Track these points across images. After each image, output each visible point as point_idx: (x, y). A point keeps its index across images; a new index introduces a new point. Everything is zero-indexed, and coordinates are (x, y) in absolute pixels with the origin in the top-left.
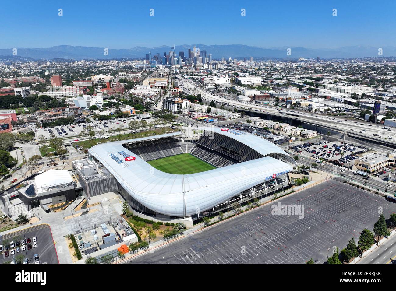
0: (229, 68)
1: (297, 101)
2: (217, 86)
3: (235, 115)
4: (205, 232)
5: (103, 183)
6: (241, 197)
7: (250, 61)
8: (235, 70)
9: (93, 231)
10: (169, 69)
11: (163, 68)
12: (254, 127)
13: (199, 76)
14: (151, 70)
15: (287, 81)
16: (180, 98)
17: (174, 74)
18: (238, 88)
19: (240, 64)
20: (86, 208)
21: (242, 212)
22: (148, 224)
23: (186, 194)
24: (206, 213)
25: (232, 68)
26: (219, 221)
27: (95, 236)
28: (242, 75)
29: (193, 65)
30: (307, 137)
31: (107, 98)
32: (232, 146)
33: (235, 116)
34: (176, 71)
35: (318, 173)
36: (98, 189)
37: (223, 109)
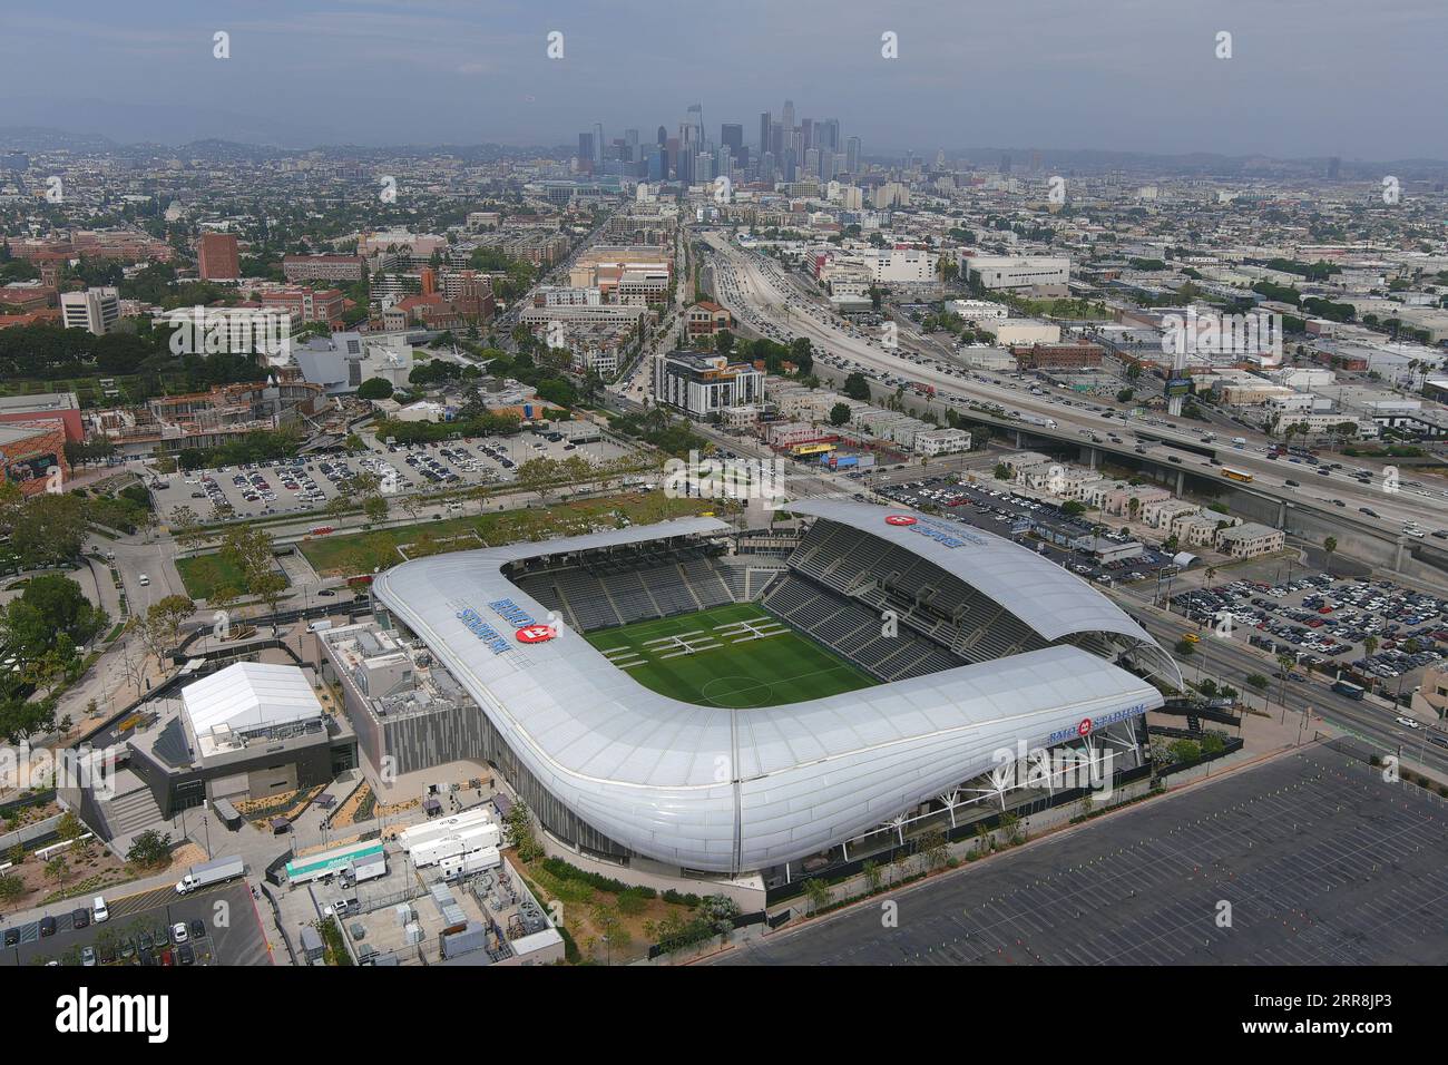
0: (935, 201)
1: (1217, 378)
2: (879, 294)
3: (947, 439)
4: (809, 933)
5: (436, 727)
6: (951, 805)
7: (1027, 169)
8: (957, 214)
9: (404, 908)
10: (678, 201)
11: (653, 198)
12: (1024, 499)
13: (803, 239)
14: (601, 207)
15: (1186, 277)
16: (724, 359)
17: (696, 228)
18: (968, 309)
19: (983, 182)
20: (372, 817)
21: (952, 865)
22: (599, 894)
23: (744, 787)
24: (817, 861)
25: (947, 202)
26: (863, 897)
27: (413, 928)
28: (990, 239)
29: (777, 186)
30: (1240, 553)
31: (425, 343)
32: (927, 586)
33: (946, 445)
34: (707, 215)
35: (1268, 716)
36: (418, 749)
37: (901, 408)
